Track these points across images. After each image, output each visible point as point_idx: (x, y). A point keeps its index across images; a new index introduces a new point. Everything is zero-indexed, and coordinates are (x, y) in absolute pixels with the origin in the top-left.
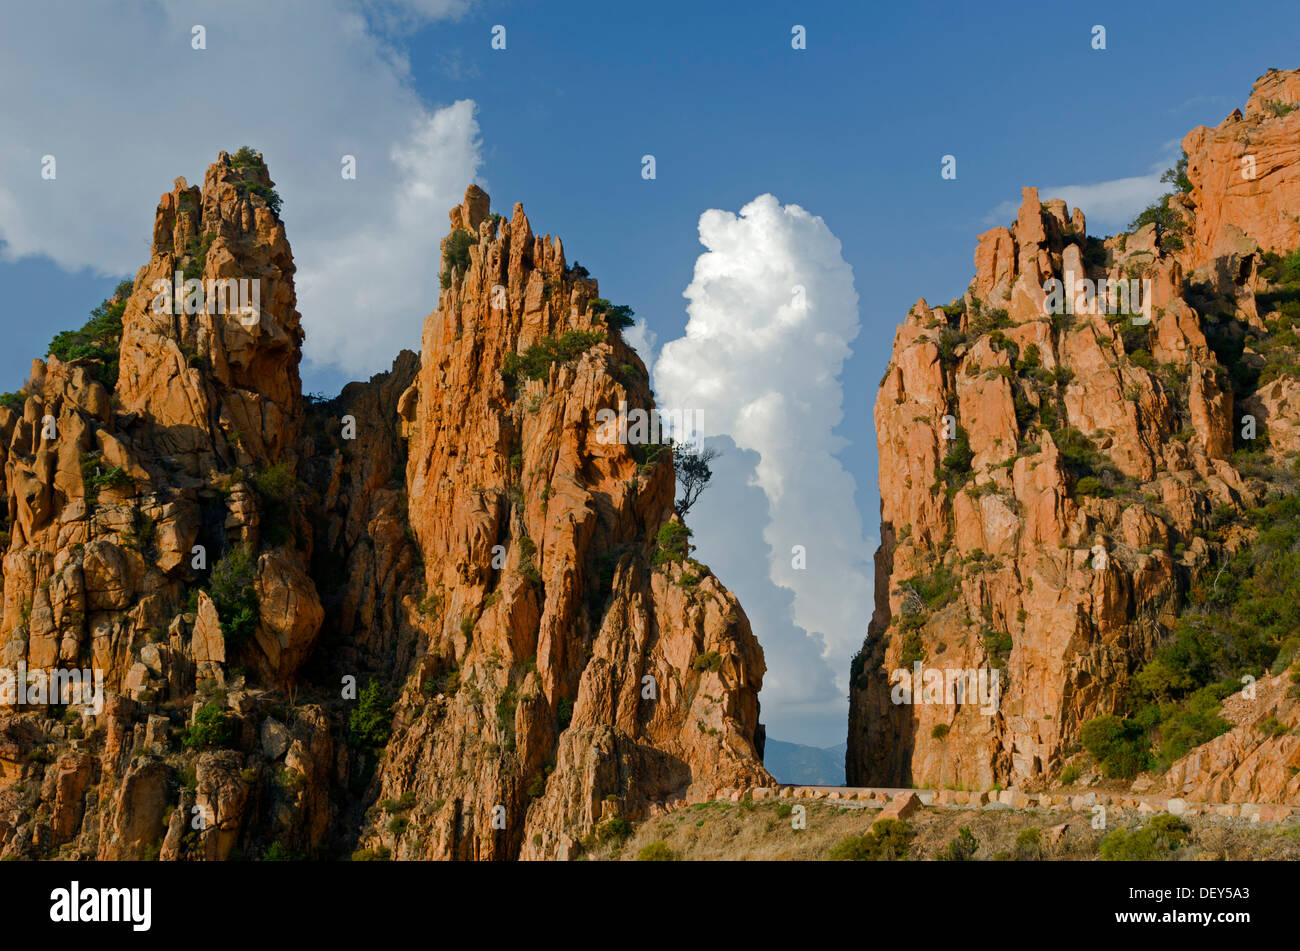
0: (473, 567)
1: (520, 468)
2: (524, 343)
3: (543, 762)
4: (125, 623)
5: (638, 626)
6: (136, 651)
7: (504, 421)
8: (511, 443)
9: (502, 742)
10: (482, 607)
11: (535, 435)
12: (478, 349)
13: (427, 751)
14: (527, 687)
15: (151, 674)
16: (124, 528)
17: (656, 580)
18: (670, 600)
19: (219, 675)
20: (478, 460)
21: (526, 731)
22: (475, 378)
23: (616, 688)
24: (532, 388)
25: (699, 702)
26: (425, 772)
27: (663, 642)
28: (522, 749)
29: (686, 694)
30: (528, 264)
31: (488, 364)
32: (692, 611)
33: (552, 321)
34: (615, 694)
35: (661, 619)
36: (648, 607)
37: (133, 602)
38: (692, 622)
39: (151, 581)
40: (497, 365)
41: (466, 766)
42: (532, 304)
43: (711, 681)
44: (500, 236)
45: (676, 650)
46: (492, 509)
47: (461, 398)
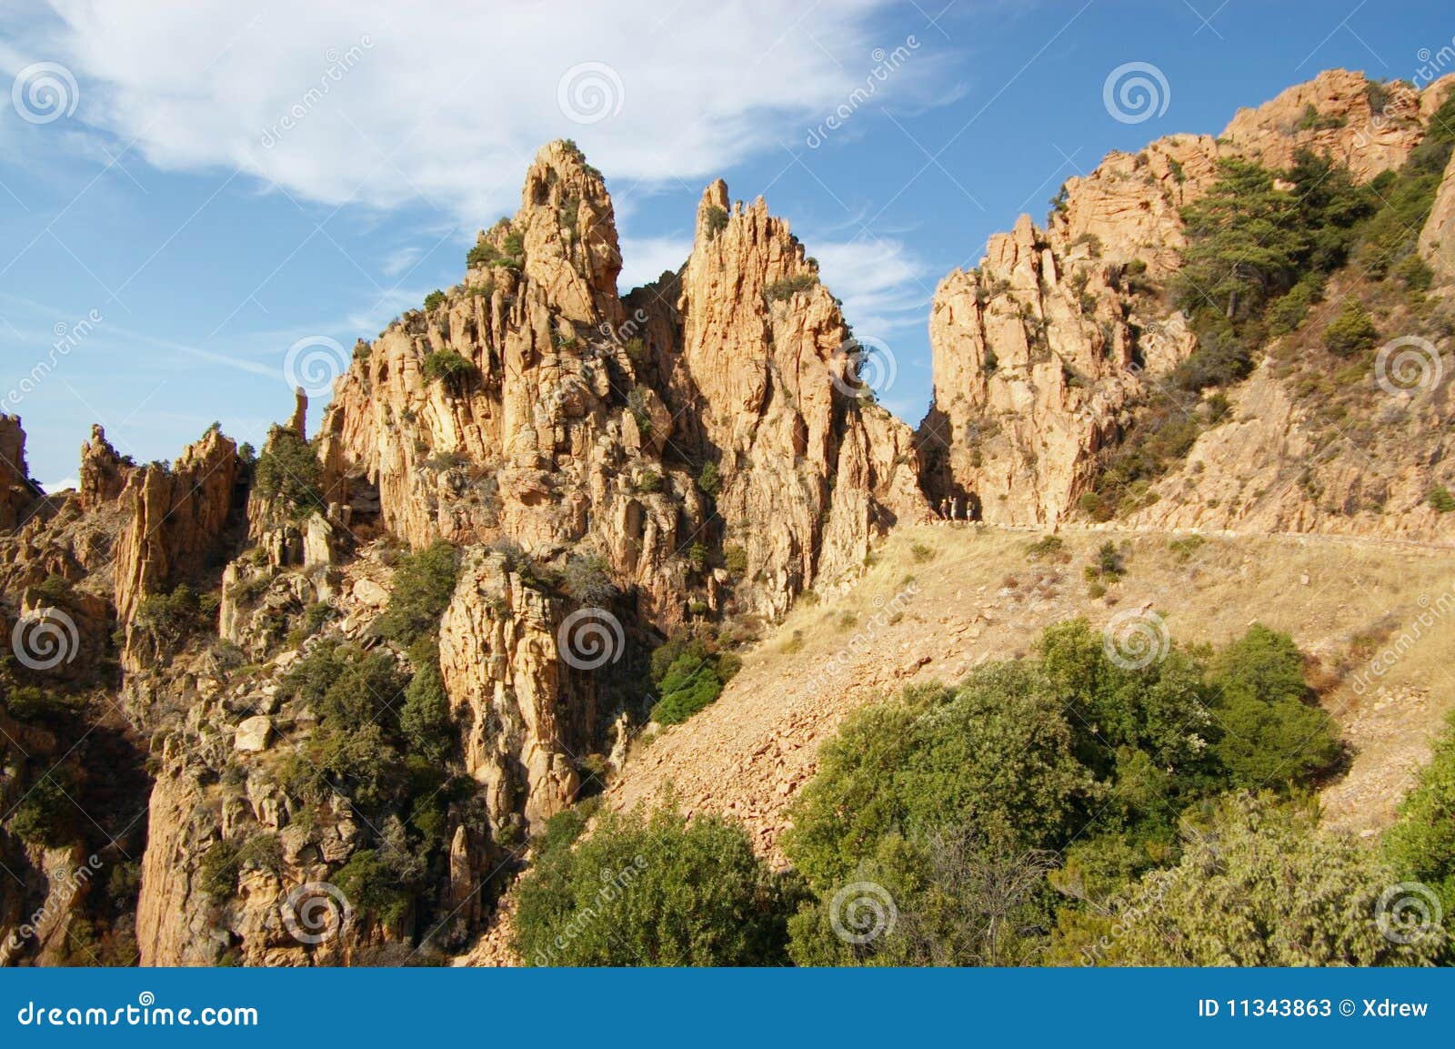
0: (754, 403)
1: (774, 350)
2: (770, 279)
3: (826, 505)
4: (586, 425)
5: (862, 439)
6: (595, 439)
7: (765, 322)
8: (768, 337)
9: (803, 494)
10: (757, 425)
11: (783, 335)
12: (741, 279)
13: (749, 498)
14: (808, 467)
15: (607, 454)
16: (578, 372)
17: (865, 417)
18: (876, 428)
19: (638, 454)
20: (749, 344)
21: (818, 490)
22: (738, 297)
23: (859, 470)
24: (778, 306)
25: (898, 480)
26: (751, 509)
27: (874, 448)
28: (817, 499)
29: (891, 475)
30: (769, 233)
31: (747, 289)
32: (891, 433)
33: (786, 267)
34: (859, 473)
35: (871, 437)
36: (864, 429)
37: (586, 414)
38: (892, 439)
39: (593, 402)
40: (755, 291)
41: (776, 506)
42: (774, 257)
43: (903, 468)
44: (749, 215)
45: (883, 454)
46: (763, 372)
47: (730, 306)
